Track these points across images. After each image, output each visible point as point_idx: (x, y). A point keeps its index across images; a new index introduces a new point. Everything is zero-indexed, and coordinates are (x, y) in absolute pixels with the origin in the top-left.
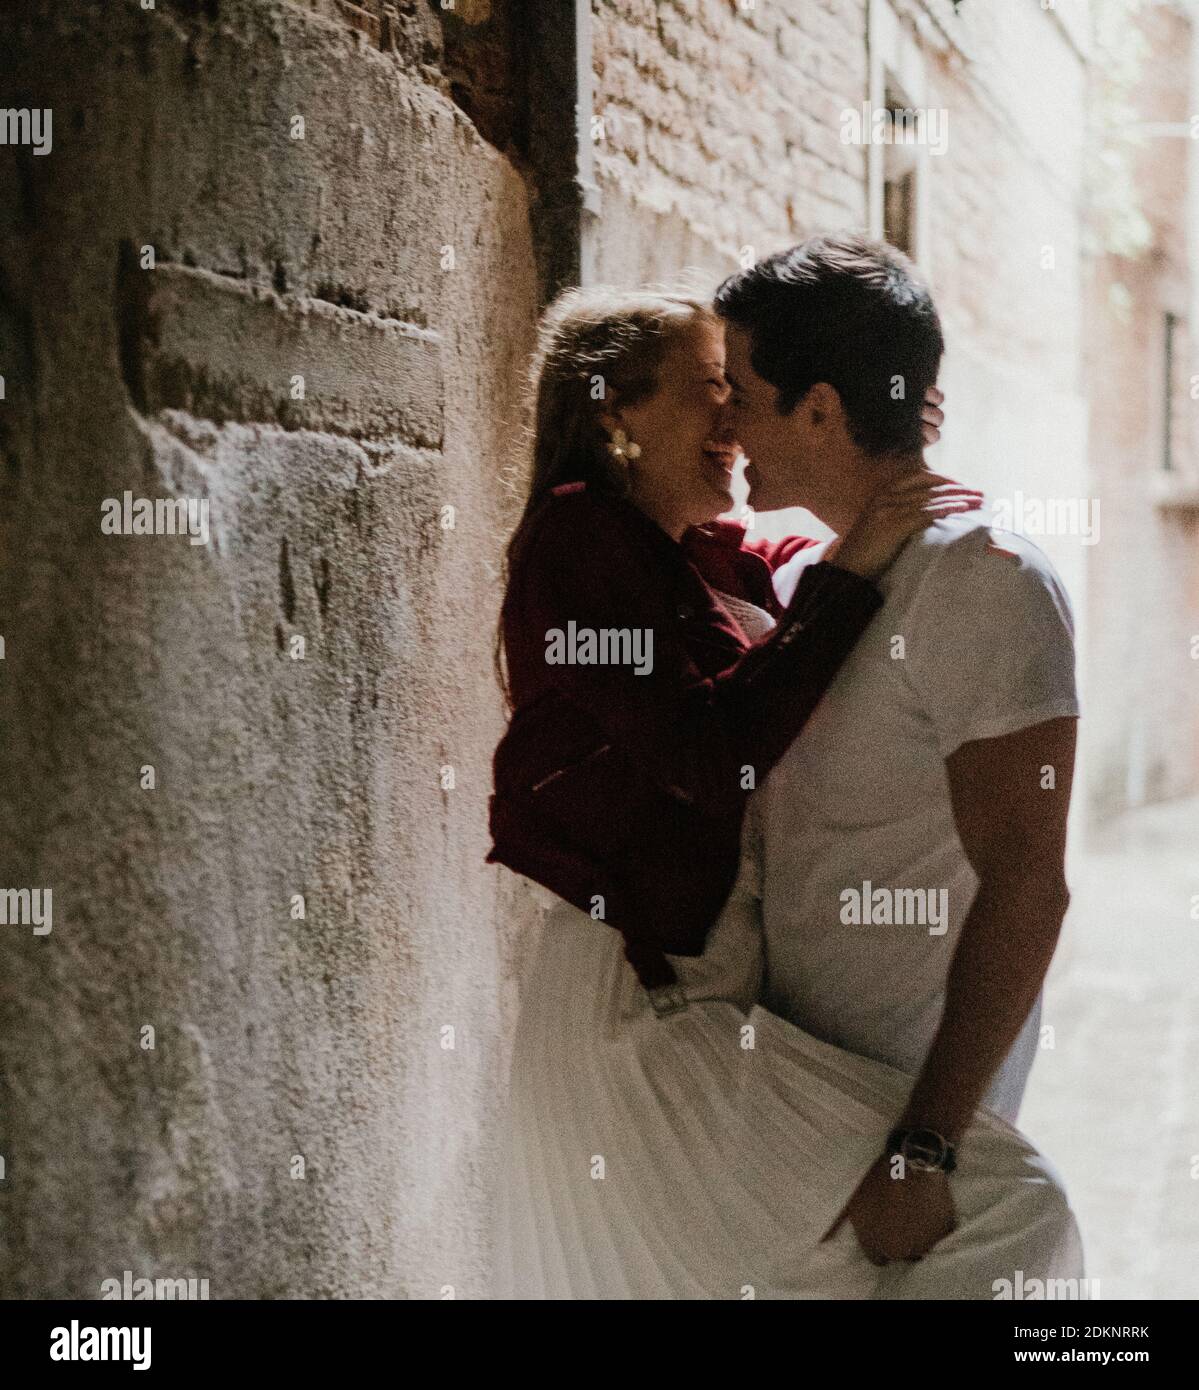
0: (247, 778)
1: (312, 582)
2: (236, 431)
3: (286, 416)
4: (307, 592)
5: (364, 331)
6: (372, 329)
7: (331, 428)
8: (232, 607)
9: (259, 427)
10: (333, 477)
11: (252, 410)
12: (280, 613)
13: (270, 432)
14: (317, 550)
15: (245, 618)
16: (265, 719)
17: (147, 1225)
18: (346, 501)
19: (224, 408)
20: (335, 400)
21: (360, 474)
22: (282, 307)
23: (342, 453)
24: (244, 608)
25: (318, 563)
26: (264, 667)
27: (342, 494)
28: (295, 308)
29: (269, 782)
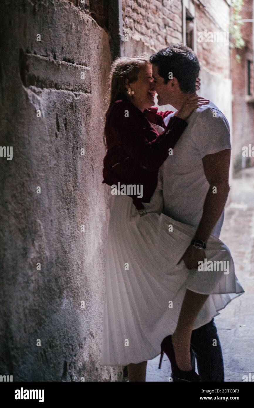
0: (50, 166)
1: (63, 123)
2: (46, 90)
3: (57, 87)
4: (62, 125)
5: (73, 68)
6: (75, 67)
7: (67, 89)
8: (46, 129)
9: (51, 89)
10: (67, 100)
11: (49, 85)
12: (56, 130)
13: (53, 90)
14: (64, 116)
15: (48, 131)
16: (54, 153)
18: (70, 105)
19: (43, 85)
20: (67, 83)
21: (73, 99)
22: (56, 63)
23: (69, 95)
24: (49, 129)
25: (64, 119)
26: (53, 142)
27: (69, 103)
28: (58, 63)
29: (55, 167)
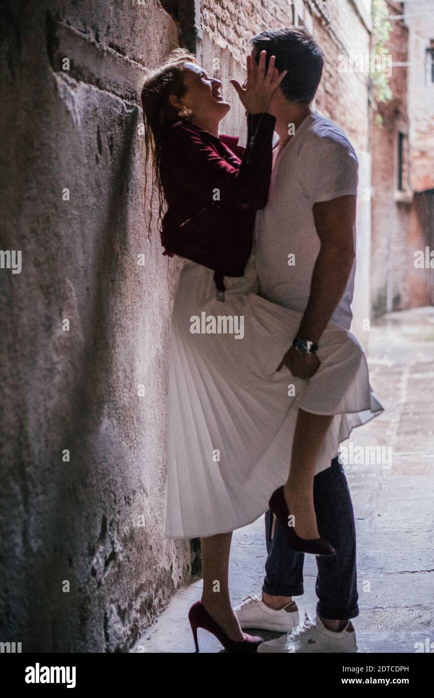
0: (87, 203)
1: (107, 143)
2: (83, 85)
3: (98, 84)
4: (106, 146)
5: (124, 62)
6: (127, 61)
7: (114, 92)
8: (82, 144)
9: (91, 86)
10: (114, 109)
11: (88, 79)
12: (97, 151)
13: (94, 88)
14: (109, 133)
15: (86, 149)
16: (92, 185)
17: (55, 344)
18: (118, 118)
19: (79, 76)
20: (115, 83)
21: (123, 110)
22: (98, 47)
23: (117, 102)
24: (86, 145)
25: (109, 137)
26: (92, 167)
27: (117, 116)
28: (102, 48)
29: (94, 207)
